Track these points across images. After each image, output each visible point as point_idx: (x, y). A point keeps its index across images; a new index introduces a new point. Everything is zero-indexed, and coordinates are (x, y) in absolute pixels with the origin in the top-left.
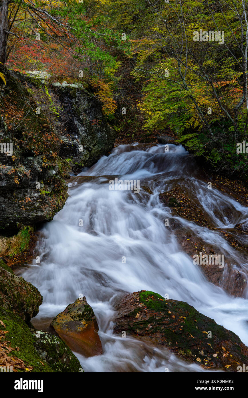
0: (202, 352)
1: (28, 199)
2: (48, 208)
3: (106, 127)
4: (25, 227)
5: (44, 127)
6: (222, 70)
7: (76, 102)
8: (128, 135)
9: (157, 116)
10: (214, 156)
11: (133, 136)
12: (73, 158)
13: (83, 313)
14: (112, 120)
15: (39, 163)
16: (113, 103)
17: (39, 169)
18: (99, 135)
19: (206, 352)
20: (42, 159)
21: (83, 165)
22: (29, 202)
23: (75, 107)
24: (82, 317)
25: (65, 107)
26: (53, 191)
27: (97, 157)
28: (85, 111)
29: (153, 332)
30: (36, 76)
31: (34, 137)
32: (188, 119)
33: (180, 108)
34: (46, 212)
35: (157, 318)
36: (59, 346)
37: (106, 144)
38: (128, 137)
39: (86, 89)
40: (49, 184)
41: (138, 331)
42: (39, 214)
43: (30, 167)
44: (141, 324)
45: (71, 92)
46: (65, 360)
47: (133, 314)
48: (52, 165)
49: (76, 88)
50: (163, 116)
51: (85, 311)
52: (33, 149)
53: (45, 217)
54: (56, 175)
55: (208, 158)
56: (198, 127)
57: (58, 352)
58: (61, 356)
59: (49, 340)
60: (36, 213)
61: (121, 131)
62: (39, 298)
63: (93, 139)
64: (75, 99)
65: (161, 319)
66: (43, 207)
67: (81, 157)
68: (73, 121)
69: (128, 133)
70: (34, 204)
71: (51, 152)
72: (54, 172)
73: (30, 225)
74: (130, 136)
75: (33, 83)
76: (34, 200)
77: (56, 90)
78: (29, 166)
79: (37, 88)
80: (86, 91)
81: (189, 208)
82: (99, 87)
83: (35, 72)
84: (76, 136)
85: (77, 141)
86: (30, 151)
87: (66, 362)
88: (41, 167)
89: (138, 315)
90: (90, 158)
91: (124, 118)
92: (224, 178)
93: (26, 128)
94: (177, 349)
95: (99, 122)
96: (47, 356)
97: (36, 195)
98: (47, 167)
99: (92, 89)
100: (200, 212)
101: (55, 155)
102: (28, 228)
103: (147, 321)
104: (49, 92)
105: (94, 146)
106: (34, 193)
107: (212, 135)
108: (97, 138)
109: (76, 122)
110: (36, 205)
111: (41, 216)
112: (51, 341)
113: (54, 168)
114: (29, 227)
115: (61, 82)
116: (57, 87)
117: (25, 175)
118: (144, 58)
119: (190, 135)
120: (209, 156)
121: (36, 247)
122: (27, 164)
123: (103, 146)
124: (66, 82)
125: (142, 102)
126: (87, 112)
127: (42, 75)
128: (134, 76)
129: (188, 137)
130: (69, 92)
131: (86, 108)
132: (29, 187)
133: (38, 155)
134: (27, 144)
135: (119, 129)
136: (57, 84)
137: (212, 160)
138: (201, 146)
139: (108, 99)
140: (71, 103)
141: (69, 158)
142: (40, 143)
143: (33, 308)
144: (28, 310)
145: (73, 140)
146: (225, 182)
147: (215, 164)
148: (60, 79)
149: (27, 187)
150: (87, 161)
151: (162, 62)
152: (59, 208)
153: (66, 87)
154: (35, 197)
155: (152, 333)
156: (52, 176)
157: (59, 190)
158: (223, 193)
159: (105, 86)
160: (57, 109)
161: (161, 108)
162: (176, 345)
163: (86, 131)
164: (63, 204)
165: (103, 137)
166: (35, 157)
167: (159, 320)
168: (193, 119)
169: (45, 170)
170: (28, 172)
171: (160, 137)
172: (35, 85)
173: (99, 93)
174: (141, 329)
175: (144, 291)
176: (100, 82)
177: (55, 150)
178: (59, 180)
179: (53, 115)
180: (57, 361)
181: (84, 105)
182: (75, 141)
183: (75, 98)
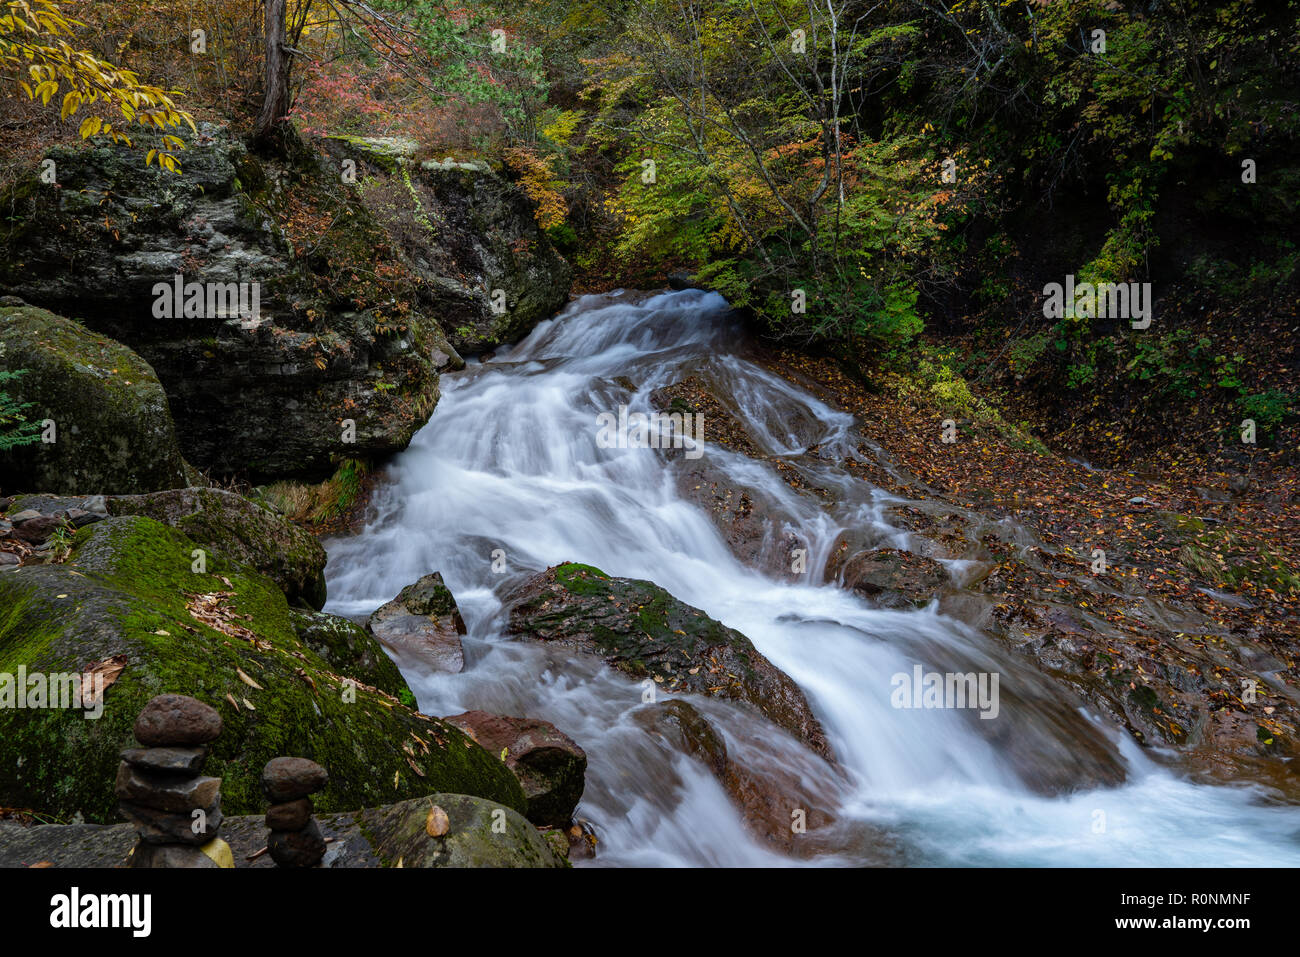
0: (668, 667)
1: (350, 402)
2: (396, 422)
3: (548, 255)
4: (348, 463)
5: (377, 250)
6: (785, 119)
7: (475, 203)
8: (608, 275)
9: (644, 225)
10: (773, 308)
11: (618, 276)
12: (473, 327)
13: (432, 600)
14: (571, 243)
15: (367, 325)
16: (559, 202)
17: (368, 338)
18: (532, 273)
19: (676, 666)
20: (374, 315)
21: (497, 341)
22: (352, 409)
23: (473, 213)
24: (430, 609)
25: (450, 216)
26: (404, 383)
27: (529, 323)
28: (497, 221)
29: (573, 632)
30: (385, 147)
31: (355, 269)
32: (718, 228)
33: (697, 206)
34: (390, 429)
35: (583, 608)
36: (355, 637)
37: (549, 294)
38: (608, 279)
39: (497, 173)
40: (394, 370)
41: (542, 632)
42: (377, 433)
43: (349, 334)
44: (550, 619)
45: (462, 181)
46: (367, 662)
47: (536, 602)
48: (398, 329)
49: (473, 172)
50: (656, 223)
51: (436, 597)
52: (353, 296)
53: (390, 440)
54: (409, 350)
55: (760, 312)
56: (737, 247)
57: (351, 647)
58: (358, 656)
59: (335, 627)
60: (371, 433)
61: (593, 266)
62: (317, 554)
63: (517, 282)
64: (473, 196)
65: (590, 610)
66: (384, 419)
67: (492, 323)
68: (470, 244)
69: (606, 272)
70: (364, 412)
71: (393, 301)
72: (404, 345)
73: (360, 457)
74: (613, 277)
75: (377, 165)
76: (363, 404)
77: (427, 176)
78: (348, 332)
79: (388, 174)
80: (496, 177)
81: (714, 417)
82: (526, 168)
83: (382, 141)
84: (479, 278)
85: (482, 289)
86: (346, 299)
87: (368, 666)
88: (373, 334)
89: (547, 603)
90: (512, 325)
91: (597, 239)
92: (797, 355)
93: (335, 250)
94: (614, 660)
95: (532, 245)
96: (329, 655)
97: (366, 393)
98: (386, 333)
99: (511, 174)
100: (738, 425)
101: (403, 307)
102: (354, 466)
103: (562, 613)
104: (413, 181)
105: (521, 297)
106: (362, 390)
107: (766, 262)
108: (527, 281)
109: (477, 247)
110: (369, 415)
111: (381, 439)
112: (338, 628)
113: (404, 335)
114: (358, 463)
115: (440, 160)
116: (432, 170)
117: (339, 351)
118: (612, 99)
119: (720, 264)
120: (764, 308)
121: (373, 502)
122: (342, 328)
123: (542, 299)
124: (450, 159)
125: (615, 195)
126: (503, 223)
127: (398, 145)
128: (595, 140)
129: (714, 269)
130: (458, 182)
131: (499, 214)
132: (351, 376)
133: (364, 308)
134: (339, 284)
135: (588, 263)
136: (432, 164)
137: (770, 316)
138: (745, 285)
139: (548, 194)
140: (464, 204)
141: (466, 325)
142: (368, 283)
143: (304, 570)
144: (292, 573)
145: (472, 287)
146: (799, 363)
147: (777, 325)
148: (439, 152)
149: (347, 378)
150: (505, 332)
151: (652, 106)
152: (420, 422)
153: (453, 171)
154: (366, 397)
155: (569, 635)
156: (400, 353)
157: (419, 383)
158: (792, 384)
159: (539, 164)
160: (431, 219)
161: (654, 208)
162: (614, 653)
163: (500, 266)
164: (429, 414)
165: (541, 278)
166: (360, 312)
167: (585, 612)
168: (726, 229)
169: (385, 339)
170: (344, 345)
171: (672, 275)
172: (383, 169)
173: (527, 180)
174: (549, 628)
175: (568, 563)
176: (527, 155)
177: (403, 297)
178: (416, 362)
179: (425, 233)
180: (351, 663)
181: (495, 208)
182: (477, 288)
183: (473, 193)
